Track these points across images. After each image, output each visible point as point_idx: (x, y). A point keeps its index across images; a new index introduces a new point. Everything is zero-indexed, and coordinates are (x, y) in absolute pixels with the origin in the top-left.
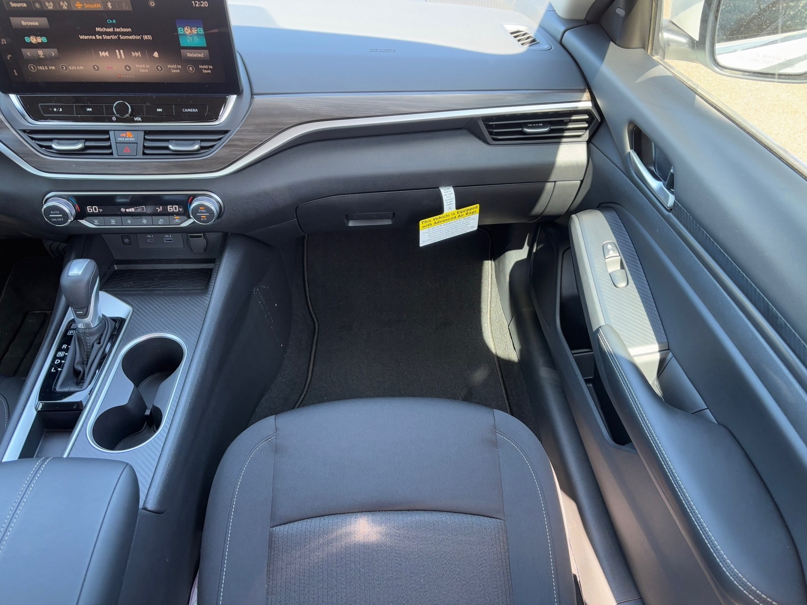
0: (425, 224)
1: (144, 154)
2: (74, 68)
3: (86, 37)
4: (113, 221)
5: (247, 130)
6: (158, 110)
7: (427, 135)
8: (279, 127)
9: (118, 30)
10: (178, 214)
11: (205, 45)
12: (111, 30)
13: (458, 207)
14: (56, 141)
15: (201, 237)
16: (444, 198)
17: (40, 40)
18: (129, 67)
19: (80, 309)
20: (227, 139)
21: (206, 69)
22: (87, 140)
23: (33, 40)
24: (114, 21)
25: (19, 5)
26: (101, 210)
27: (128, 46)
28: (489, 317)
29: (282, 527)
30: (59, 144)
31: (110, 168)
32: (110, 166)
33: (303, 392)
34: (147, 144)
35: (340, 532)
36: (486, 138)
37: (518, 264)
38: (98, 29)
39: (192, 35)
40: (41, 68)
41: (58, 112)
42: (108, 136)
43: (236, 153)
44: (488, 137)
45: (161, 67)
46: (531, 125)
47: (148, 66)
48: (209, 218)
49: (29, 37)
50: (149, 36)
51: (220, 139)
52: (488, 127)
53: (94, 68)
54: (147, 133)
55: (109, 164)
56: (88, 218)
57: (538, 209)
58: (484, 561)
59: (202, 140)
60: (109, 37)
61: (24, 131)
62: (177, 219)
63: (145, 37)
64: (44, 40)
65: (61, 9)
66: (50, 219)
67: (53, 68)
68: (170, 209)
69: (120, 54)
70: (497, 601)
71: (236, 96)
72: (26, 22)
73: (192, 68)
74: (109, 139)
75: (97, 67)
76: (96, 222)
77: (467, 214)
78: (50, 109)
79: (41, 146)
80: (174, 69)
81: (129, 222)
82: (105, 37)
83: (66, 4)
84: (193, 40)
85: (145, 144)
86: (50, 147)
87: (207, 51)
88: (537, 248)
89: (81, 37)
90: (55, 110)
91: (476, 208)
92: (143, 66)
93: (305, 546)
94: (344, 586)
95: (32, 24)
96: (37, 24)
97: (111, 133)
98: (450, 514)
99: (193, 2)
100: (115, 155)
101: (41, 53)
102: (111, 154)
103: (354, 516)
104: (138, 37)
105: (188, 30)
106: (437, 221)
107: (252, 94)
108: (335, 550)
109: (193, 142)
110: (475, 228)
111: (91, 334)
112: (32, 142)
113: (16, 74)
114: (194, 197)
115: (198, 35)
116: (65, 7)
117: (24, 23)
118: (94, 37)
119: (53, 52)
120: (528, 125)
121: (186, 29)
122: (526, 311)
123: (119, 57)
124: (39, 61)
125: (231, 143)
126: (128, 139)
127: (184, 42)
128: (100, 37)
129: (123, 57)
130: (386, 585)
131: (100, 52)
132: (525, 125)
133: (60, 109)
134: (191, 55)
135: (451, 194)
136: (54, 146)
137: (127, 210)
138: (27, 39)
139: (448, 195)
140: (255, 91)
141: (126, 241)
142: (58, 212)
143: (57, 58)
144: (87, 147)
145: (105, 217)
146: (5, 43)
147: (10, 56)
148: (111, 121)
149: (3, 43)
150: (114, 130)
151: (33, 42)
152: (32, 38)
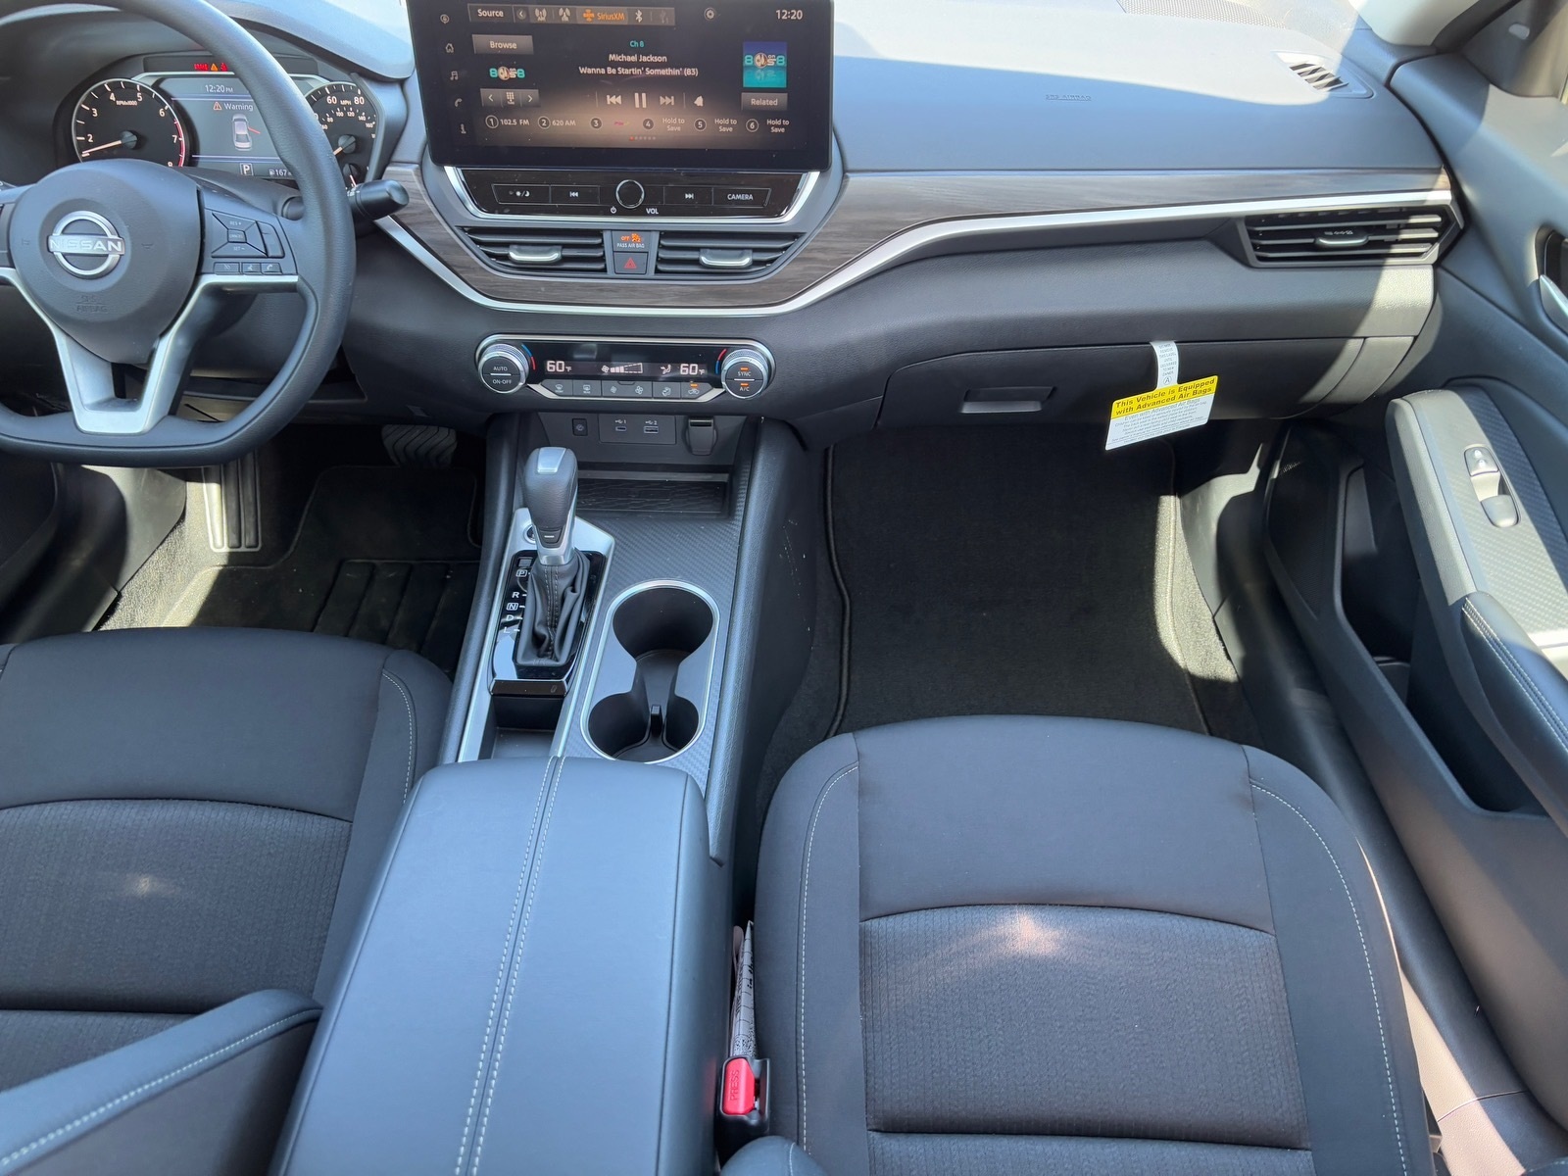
0: (1121, 408)
1: (657, 271)
2: (560, 123)
3: (590, 71)
4: (586, 388)
5: (835, 233)
6: (687, 196)
7: (1138, 248)
8: (891, 228)
9: (645, 59)
10: (698, 379)
11: (783, 85)
12: (634, 58)
13: (1182, 379)
14: (516, 247)
15: (709, 425)
16: (1161, 362)
17: (513, 73)
18: (651, 123)
19: (550, 530)
20: (797, 248)
21: (777, 127)
22: (565, 246)
23: (503, 73)
24: (642, 44)
25: (491, 14)
26: (569, 368)
27: (655, 87)
28: (1169, 600)
29: (883, 921)
30: (520, 252)
31: (605, 294)
32: (601, 290)
33: (836, 715)
34: (664, 254)
35: (985, 934)
36: (1247, 258)
37: (1236, 502)
38: (612, 57)
39: (766, 68)
40: (506, 122)
41: (523, 199)
42: (599, 241)
43: (815, 272)
44: (1251, 254)
45: (703, 123)
46: (1331, 234)
47: (682, 121)
48: (753, 387)
49: (497, 69)
50: (693, 70)
51: (785, 248)
52: (1253, 235)
53: (593, 123)
54: (665, 235)
55: (601, 289)
56: (546, 382)
57: (1321, 390)
58: (1245, 1002)
59: (755, 250)
60: (627, 72)
61: (462, 228)
62: (694, 389)
63: (688, 72)
64: (521, 73)
65: (558, 22)
66: (489, 379)
67: (526, 122)
68: (685, 370)
69: (641, 100)
70: (1272, 1071)
71: (818, 173)
72: (497, 43)
73: (755, 124)
74: (600, 246)
75: (599, 122)
76: (559, 388)
77: (1195, 393)
78: (511, 193)
79: (490, 255)
80: (725, 126)
81: (613, 390)
82: (622, 71)
83: (569, 14)
84: (765, 76)
85: (660, 255)
86: (506, 258)
87: (785, 96)
88: (1279, 473)
89: (582, 70)
90: (518, 194)
91: (1211, 383)
92: (675, 121)
93: (926, 954)
94: (999, 1026)
95: (506, 46)
96: (514, 46)
97: (606, 236)
98: (1178, 917)
99: (778, 11)
100: (610, 273)
101: (510, 95)
102: (604, 270)
103: (1008, 909)
104: (676, 72)
105: (759, 60)
106: (1142, 403)
107: (845, 170)
108: (980, 966)
109: (739, 252)
110: (1204, 422)
111: (562, 576)
112: (477, 249)
113: (464, 132)
114: (729, 349)
115: (776, 67)
116: (565, 19)
117: (493, 45)
118: (603, 71)
119: (531, 95)
120: (1326, 233)
121: (758, 57)
122: (1252, 588)
123: (637, 106)
124: (505, 110)
125: (806, 255)
126: (634, 245)
127: (748, 80)
128: (614, 71)
129: (644, 106)
130: (1073, 1029)
131: (608, 97)
132: (1321, 233)
133: (526, 193)
134: (758, 103)
135: (1173, 354)
136: (513, 255)
137: (613, 370)
138: (493, 72)
139: (1167, 356)
140: (850, 166)
141: (580, 428)
142: (505, 368)
143: (536, 106)
144: (564, 259)
145: (575, 381)
146: (456, 78)
147: (460, 100)
148: (609, 214)
149: (452, 79)
150: (612, 230)
151: (502, 77)
152: (501, 70)
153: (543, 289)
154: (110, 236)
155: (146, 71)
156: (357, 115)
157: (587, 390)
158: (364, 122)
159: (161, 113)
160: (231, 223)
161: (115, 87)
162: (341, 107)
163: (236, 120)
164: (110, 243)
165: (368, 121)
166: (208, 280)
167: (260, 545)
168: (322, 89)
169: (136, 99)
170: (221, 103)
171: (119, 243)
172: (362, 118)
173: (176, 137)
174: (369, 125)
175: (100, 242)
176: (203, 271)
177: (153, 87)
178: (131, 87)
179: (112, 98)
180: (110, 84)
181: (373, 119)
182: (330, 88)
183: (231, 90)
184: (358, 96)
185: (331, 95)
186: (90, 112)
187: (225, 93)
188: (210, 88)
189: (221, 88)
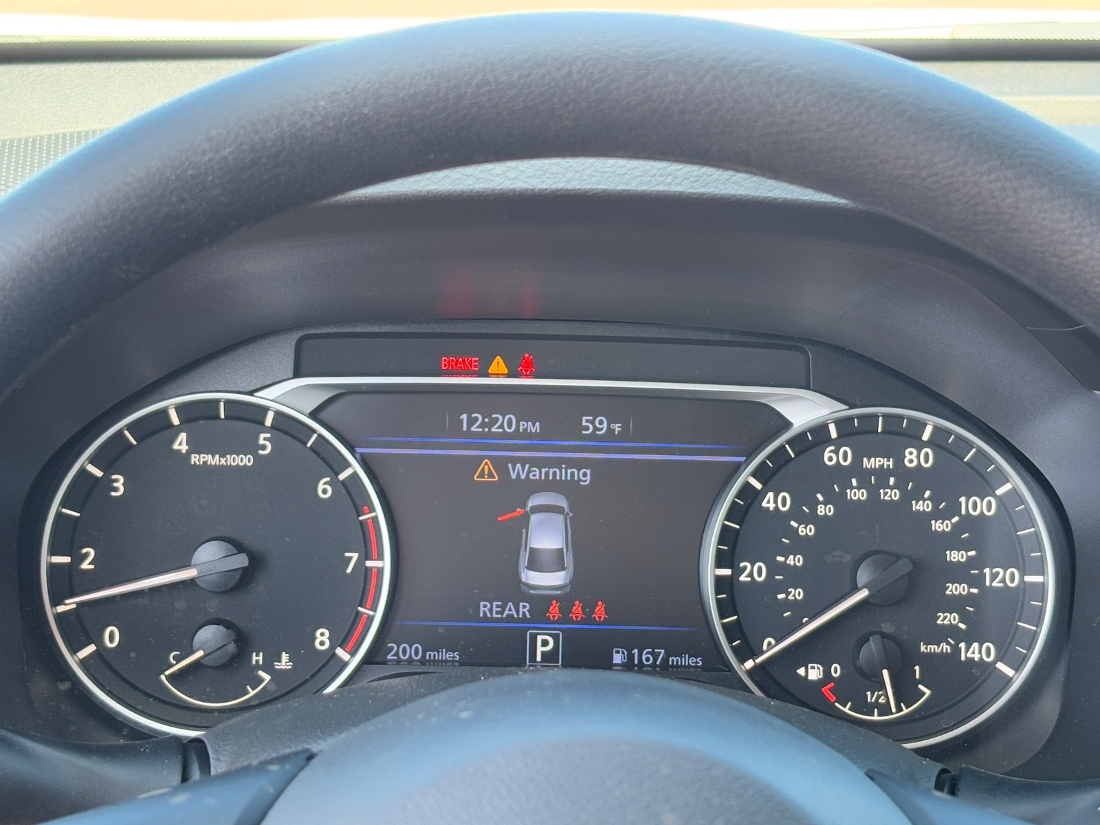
155: (297, 374)
156: (907, 497)
158: (926, 517)
159: (324, 489)
161: (195, 414)
162: (864, 477)
163: (536, 509)
165: (937, 514)
168: (819, 430)
169: (253, 448)
170: (501, 465)
172: (922, 506)
173: (355, 556)
174: (938, 526)
177: (313, 415)
178: (252, 415)
179: (181, 443)
180: (180, 409)
181: (954, 509)
182: (841, 423)
183: (535, 428)
184: (920, 446)
185: (838, 444)
186: (108, 484)
187: (517, 434)
188: (472, 422)
189: (505, 423)
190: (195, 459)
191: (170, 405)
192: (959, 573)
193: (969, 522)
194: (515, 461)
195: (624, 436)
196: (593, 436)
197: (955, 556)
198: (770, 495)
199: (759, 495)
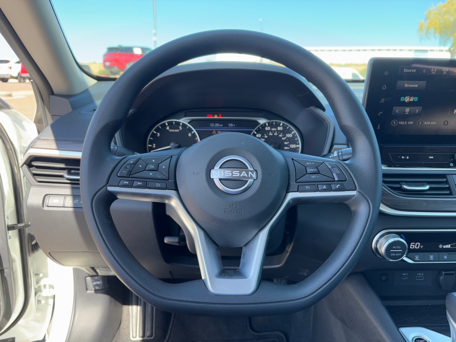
2: (429, 123)
4: (431, 257)
15: (453, 274)
17: (412, 100)
23: (407, 99)
25: (410, 71)
26: (422, 247)
30: (408, 185)
40: (401, 123)
41: (405, 160)
42: (445, 180)
49: (405, 97)
53: (444, 123)
56: (409, 254)
64: (416, 99)
65: (441, 74)
66: (389, 254)
67: (411, 123)
72: (408, 85)
74: (447, 182)
75: (448, 123)
76: (417, 258)
78: (399, 157)
79: (393, 188)
81: (445, 257)
83: (447, 71)
86: (401, 189)
90: (403, 157)
95: (413, 86)
96: (417, 86)
97: (448, 177)
100: (454, 195)
101: (407, 110)
113: (379, 128)
116: (445, 73)
117: (406, 85)
119: (417, 110)
124: (405, 117)
133: (407, 157)
136: (406, 187)
137: (444, 247)
138: (402, 99)
141: (384, 278)
142: (399, 247)
143: (419, 115)
144: (430, 189)
145: (425, 253)
146: (383, 102)
147: (381, 112)
148: (450, 167)
149: (381, 102)
150: (452, 174)
151: (406, 101)
152: (407, 98)
153: (424, 204)
154: (250, 168)
155: (186, 117)
156: (278, 134)
157: (432, 259)
158: (281, 138)
159: (190, 135)
160: (307, 163)
161: (170, 124)
162: (272, 132)
164: (250, 173)
165: (283, 137)
166: (291, 196)
167: (154, 336)
168: (265, 124)
169: (179, 129)
171: (254, 173)
172: (281, 136)
174: (283, 139)
175: (244, 172)
176: (290, 190)
178: (178, 124)
179: (168, 128)
180: (168, 122)
181: (285, 136)
182: (269, 123)
183: (222, 125)
184: (280, 126)
185: (268, 126)
186: (157, 134)
187: (219, 127)
188: (212, 125)
189: (217, 125)
190: (170, 131)
191: (166, 122)
192: (286, 146)
193: (288, 138)
194: (219, 131)
195: (235, 127)
196: (231, 127)
197: (286, 143)
198: (257, 135)
199: (256, 134)
